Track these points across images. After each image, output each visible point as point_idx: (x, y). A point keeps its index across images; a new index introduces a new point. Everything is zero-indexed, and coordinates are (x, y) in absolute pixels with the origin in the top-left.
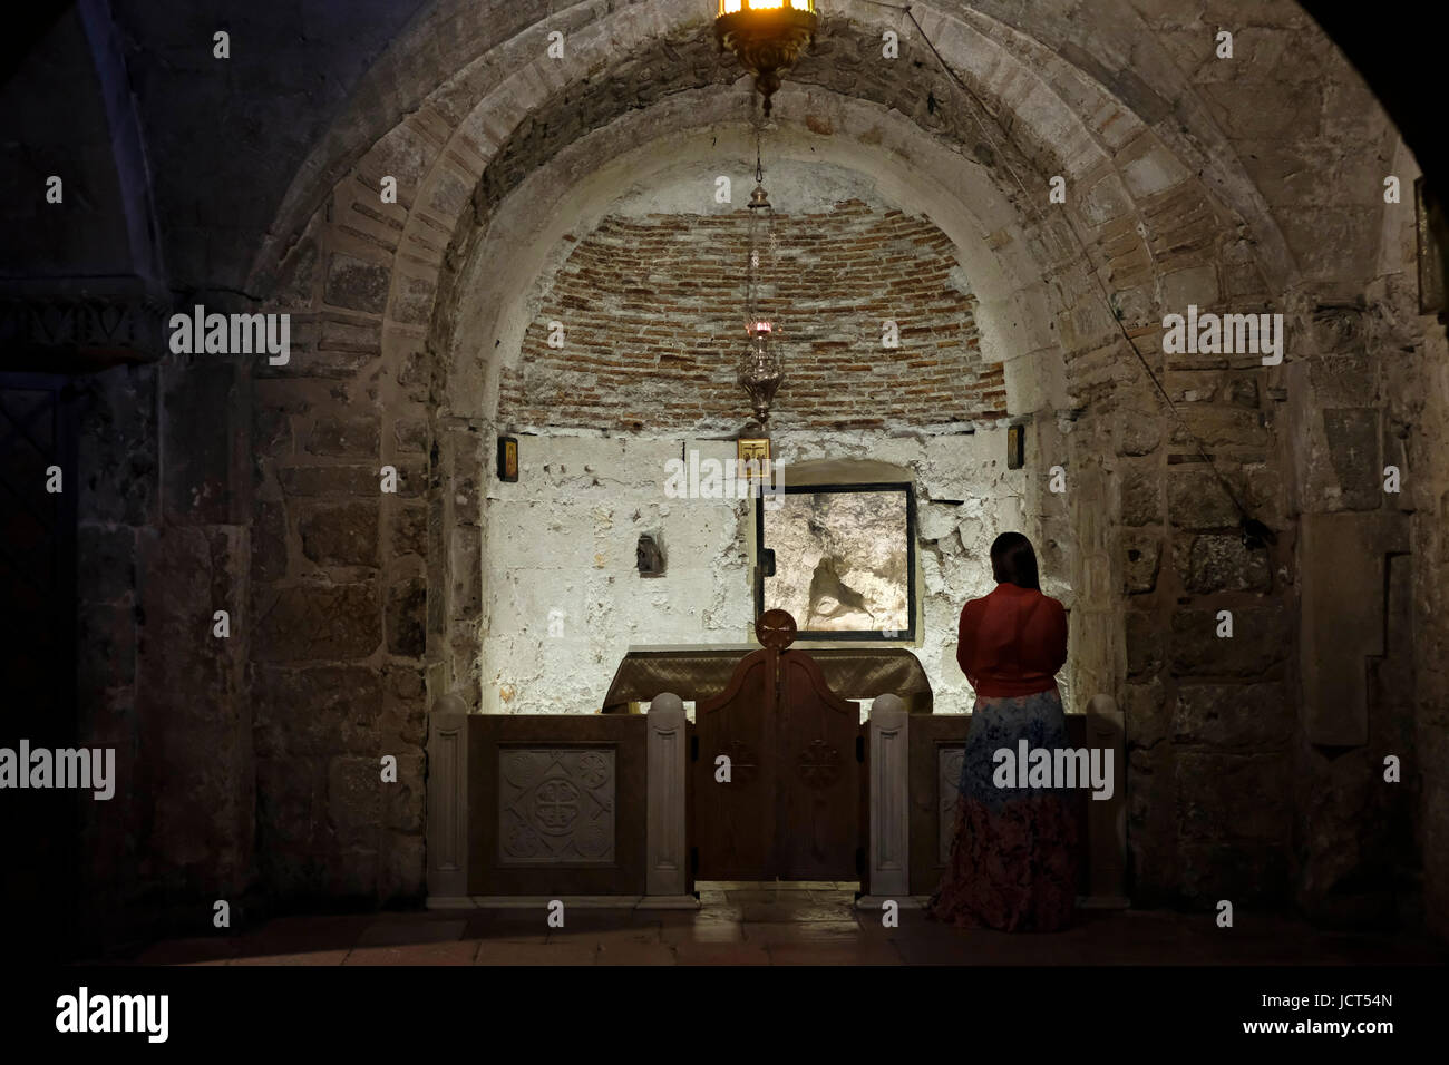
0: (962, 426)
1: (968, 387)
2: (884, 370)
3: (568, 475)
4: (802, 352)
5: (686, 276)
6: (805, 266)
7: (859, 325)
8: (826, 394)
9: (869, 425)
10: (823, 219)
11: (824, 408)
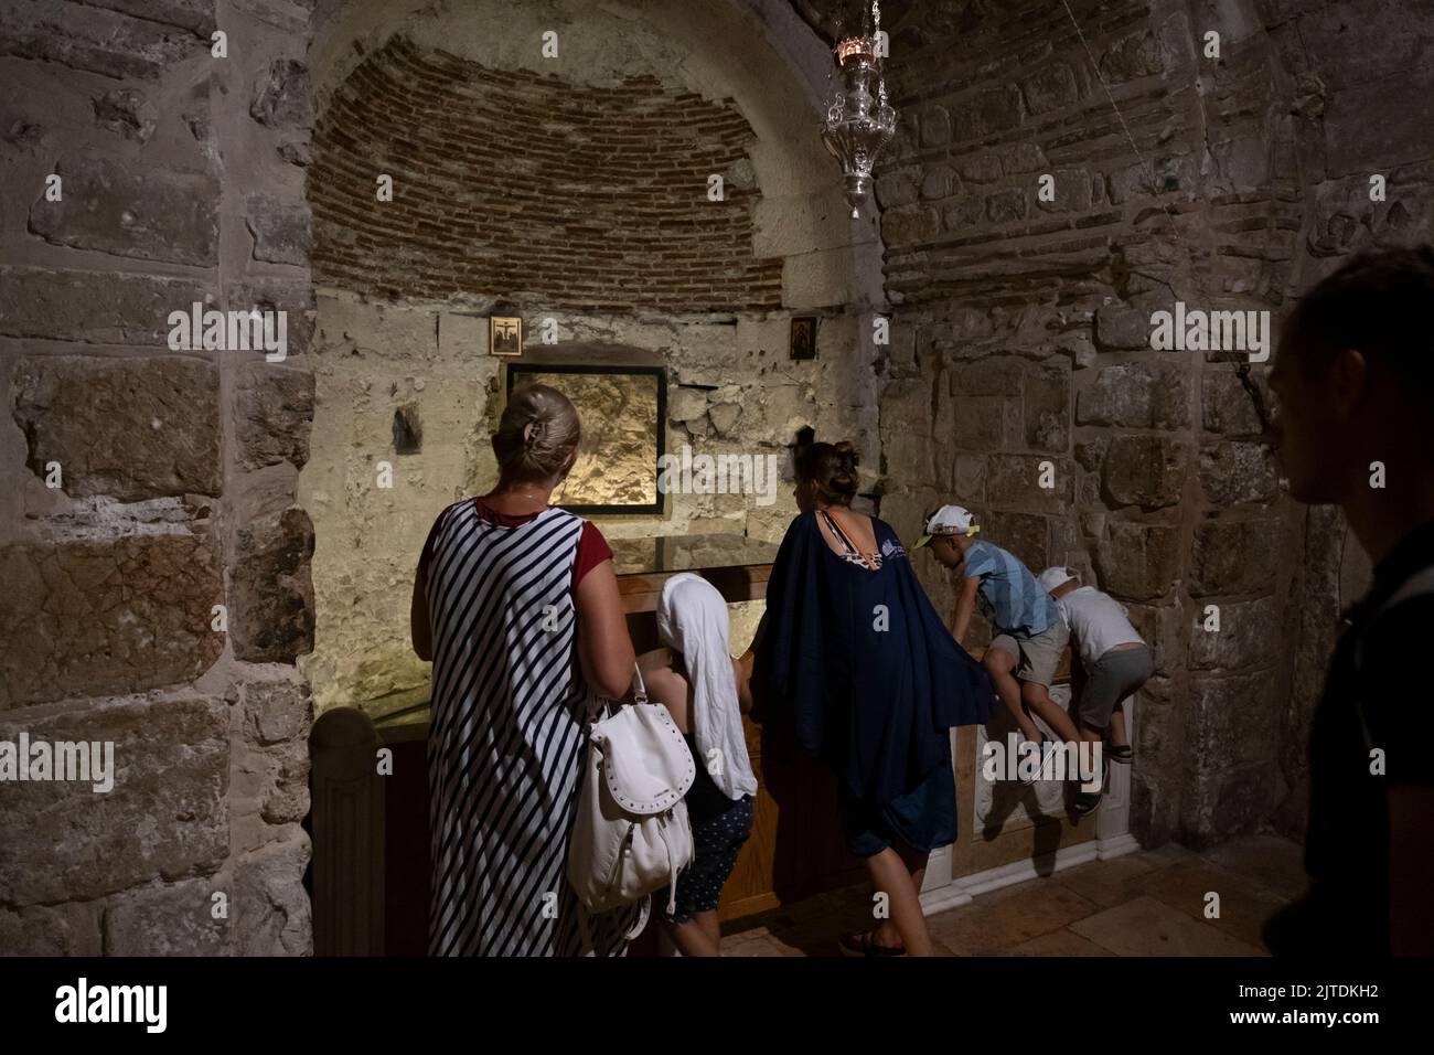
0: (724, 317)
1: (731, 280)
2: (636, 259)
3: (328, 341)
4: (557, 236)
5: (453, 137)
6: (574, 145)
7: (617, 213)
8: (575, 279)
9: (618, 311)
10: (606, 95)
11: (573, 292)
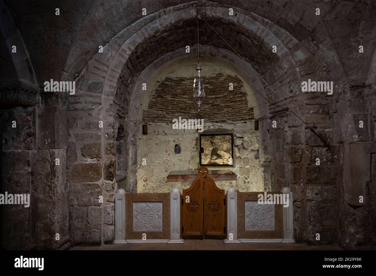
0: (244, 121)
1: (245, 113)
2: (226, 110)
3: (160, 133)
4: (209, 107)
5: (185, 91)
6: (210, 88)
7: (221, 101)
8: (214, 115)
9: (223, 122)
10: (213, 78)
11: (214, 118)
